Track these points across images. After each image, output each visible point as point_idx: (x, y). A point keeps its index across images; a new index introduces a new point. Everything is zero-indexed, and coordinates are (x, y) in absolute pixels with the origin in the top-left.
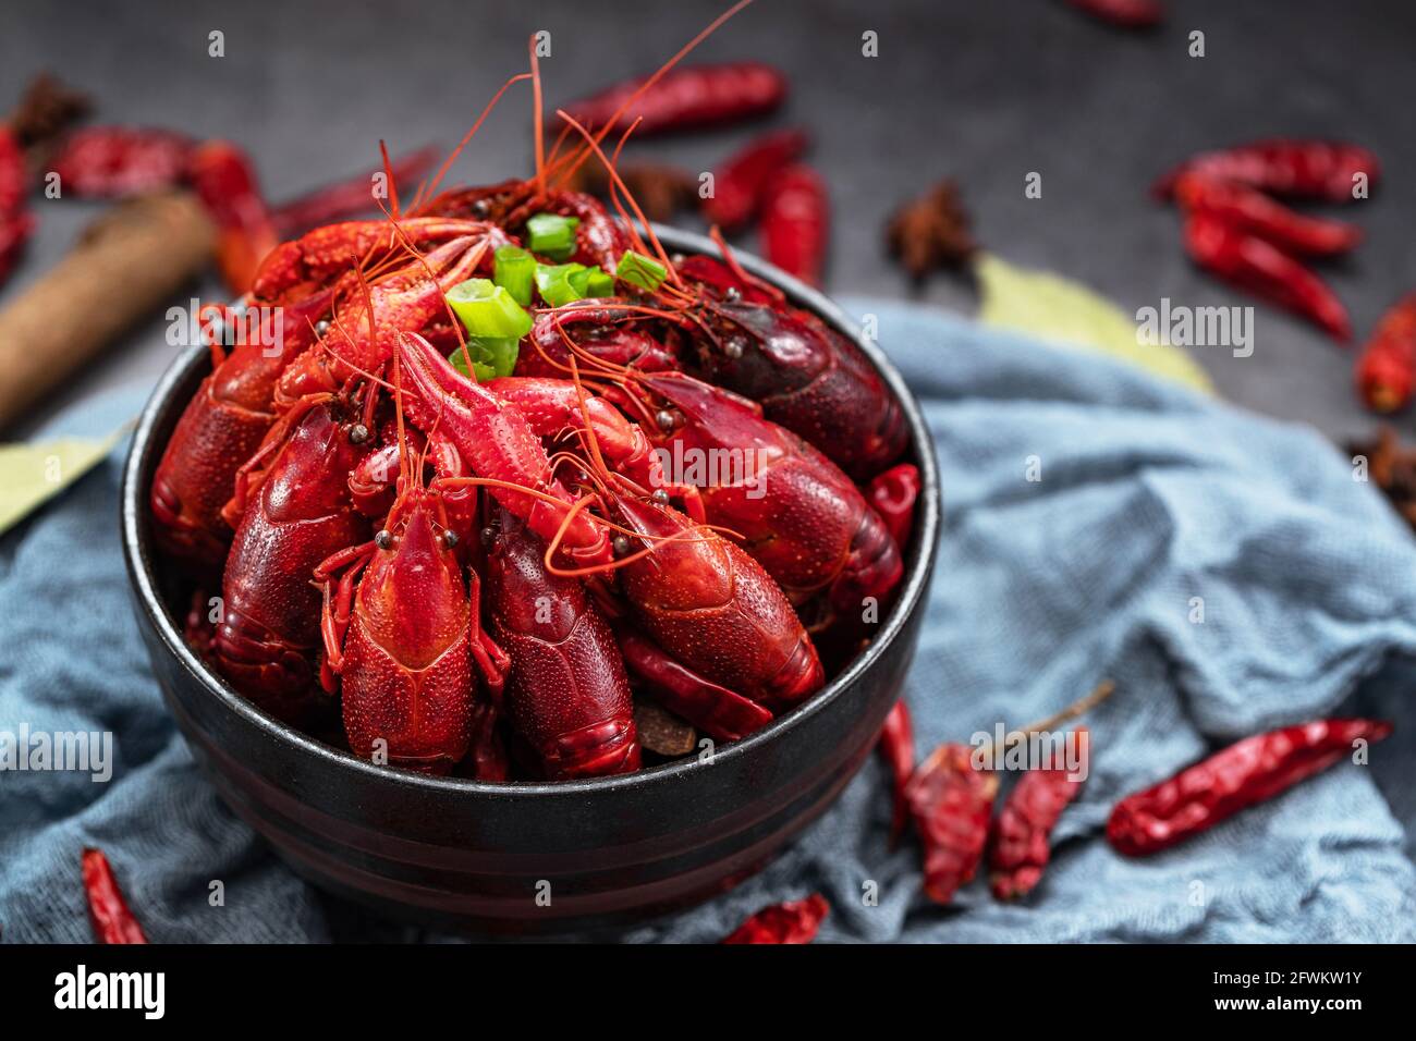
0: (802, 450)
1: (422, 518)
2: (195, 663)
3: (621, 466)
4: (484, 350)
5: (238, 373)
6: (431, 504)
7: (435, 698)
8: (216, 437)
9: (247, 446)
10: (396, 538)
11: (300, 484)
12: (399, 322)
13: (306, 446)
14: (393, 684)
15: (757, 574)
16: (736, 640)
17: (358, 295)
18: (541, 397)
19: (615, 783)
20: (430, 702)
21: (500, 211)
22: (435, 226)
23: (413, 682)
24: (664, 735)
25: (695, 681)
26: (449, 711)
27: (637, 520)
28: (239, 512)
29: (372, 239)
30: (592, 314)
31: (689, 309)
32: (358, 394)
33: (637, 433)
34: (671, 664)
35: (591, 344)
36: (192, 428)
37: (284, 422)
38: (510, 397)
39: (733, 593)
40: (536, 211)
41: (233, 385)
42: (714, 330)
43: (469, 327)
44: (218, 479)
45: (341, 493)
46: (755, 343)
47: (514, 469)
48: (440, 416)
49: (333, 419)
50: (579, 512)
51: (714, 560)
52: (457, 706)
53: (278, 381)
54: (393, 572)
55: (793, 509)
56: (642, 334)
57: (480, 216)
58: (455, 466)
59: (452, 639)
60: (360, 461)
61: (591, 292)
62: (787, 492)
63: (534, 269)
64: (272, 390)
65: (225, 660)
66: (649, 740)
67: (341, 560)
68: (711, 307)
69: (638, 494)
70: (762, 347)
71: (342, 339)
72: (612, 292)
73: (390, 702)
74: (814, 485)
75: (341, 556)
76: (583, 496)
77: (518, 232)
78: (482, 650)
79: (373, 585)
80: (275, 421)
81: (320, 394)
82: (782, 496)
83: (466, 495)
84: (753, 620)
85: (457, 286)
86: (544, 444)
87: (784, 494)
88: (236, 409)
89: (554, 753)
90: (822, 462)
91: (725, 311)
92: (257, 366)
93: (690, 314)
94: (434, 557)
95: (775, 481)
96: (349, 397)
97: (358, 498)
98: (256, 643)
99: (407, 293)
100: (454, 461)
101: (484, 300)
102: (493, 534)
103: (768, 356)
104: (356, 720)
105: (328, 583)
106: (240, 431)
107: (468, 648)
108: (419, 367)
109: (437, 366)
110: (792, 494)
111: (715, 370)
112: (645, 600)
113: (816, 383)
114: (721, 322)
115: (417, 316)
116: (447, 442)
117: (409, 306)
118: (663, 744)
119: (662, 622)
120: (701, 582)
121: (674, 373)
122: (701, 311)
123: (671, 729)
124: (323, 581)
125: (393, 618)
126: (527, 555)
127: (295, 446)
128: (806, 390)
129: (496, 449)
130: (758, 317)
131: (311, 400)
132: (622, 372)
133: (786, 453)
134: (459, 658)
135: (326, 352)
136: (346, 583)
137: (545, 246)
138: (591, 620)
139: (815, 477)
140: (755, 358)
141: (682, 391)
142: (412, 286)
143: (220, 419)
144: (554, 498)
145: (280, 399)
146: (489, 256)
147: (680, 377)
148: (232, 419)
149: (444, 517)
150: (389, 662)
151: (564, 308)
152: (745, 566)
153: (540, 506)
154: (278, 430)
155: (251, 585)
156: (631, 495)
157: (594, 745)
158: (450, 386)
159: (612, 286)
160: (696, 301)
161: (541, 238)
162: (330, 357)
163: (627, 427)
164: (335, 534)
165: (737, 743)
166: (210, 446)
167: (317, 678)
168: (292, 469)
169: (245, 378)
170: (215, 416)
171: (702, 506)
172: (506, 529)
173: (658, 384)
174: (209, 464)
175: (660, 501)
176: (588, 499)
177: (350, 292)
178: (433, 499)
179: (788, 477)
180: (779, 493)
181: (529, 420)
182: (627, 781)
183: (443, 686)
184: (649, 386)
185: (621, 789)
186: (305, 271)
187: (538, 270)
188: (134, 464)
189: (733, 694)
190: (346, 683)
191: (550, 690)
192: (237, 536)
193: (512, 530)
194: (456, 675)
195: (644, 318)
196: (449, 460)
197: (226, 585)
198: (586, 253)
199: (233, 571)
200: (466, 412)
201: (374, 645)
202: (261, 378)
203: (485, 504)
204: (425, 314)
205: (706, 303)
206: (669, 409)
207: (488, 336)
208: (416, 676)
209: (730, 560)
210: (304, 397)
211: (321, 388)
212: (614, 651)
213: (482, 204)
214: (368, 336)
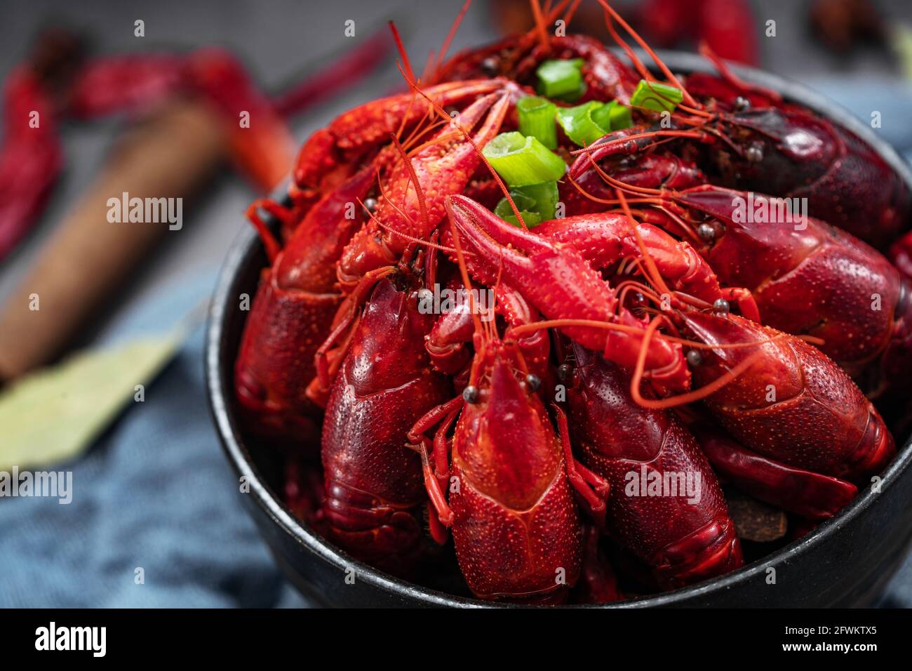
0: (835, 236)
1: (503, 369)
2: (310, 539)
3: (679, 284)
4: (527, 198)
5: (298, 261)
6: (510, 353)
7: (546, 533)
8: (289, 325)
9: (319, 326)
10: (483, 392)
11: (380, 356)
12: (443, 187)
13: (379, 318)
14: (504, 528)
15: (822, 360)
16: (815, 426)
17: (397, 169)
18: (590, 233)
19: (728, 581)
20: (542, 538)
21: (508, 66)
22: (455, 90)
23: (523, 523)
24: (757, 523)
25: (782, 470)
26: (560, 543)
27: (705, 332)
28: (324, 390)
29: (399, 115)
30: (621, 146)
31: (706, 124)
32: (418, 261)
33: (687, 250)
34: (755, 458)
35: (624, 174)
36: (263, 320)
37: (352, 300)
38: (561, 238)
39: (804, 383)
40: (542, 60)
41: (295, 273)
42: (734, 140)
43: (508, 179)
44: (297, 362)
45: (420, 357)
46: (773, 145)
47: (583, 306)
48: (501, 269)
49: (400, 289)
50: (653, 336)
51: (782, 356)
52: (567, 537)
53: (338, 262)
54: (486, 423)
55: (838, 292)
56: (667, 155)
57: (491, 74)
58: (524, 313)
59: (552, 475)
60: (433, 325)
61: (614, 125)
62: (830, 278)
63: (555, 115)
64: (334, 271)
65: (338, 531)
66: (744, 531)
67: (431, 419)
68: (727, 119)
69: (699, 307)
70: (780, 147)
71: (393, 214)
72: (631, 122)
73: (505, 545)
74: (853, 267)
75: (431, 416)
76: (651, 318)
77: (530, 82)
78: (580, 480)
79: (467, 439)
80: (342, 300)
81: (382, 269)
82: (826, 282)
83: (539, 339)
84: (827, 404)
85: (489, 143)
86: (604, 278)
87: (827, 280)
88: (303, 295)
89: (663, 562)
90: (854, 243)
91: (739, 119)
92: (315, 252)
93: (709, 129)
94: (522, 402)
95: (817, 269)
96: (409, 266)
97: (438, 361)
98: (364, 510)
99: (444, 159)
100: (522, 308)
101: (518, 152)
102: (570, 370)
103: (786, 154)
104: (474, 567)
105: (423, 444)
106: (310, 315)
107: (567, 481)
108: (471, 226)
109: (488, 222)
110: (835, 279)
111: (739, 175)
112: (722, 405)
113: (832, 170)
114: (738, 131)
115: (457, 178)
116: (511, 292)
117: (449, 170)
118: (758, 532)
119: (742, 422)
120: (774, 378)
121: (705, 187)
122: (719, 124)
123: (763, 517)
124: (418, 442)
125: (494, 467)
126: (606, 383)
127: (368, 321)
128: (824, 179)
129: (562, 290)
130: (771, 120)
131: (374, 276)
132: (658, 194)
133: (821, 242)
134: (561, 492)
135: (380, 228)
136: (439, 440)
137: (558, 90)
138: (676, 433)
139: (852, 259)
140: (774, 158)
141: (717, 202)
142: (447, 151)
143: (289, 307)
144: (626, 326)
145: (343, 279)
146: (512, 109)
147: (711, 189)
148: (300, 305)
149: (523, 363)
150: (498, 508)
151: (592, 146)
152: (809, 354)
153: (614, 337)
154: (348, 306)
155: (350, 458)
156: (695, 310)
157: (701, 549)
158: (503, 239)
159: (630, 116)
160: (712, 116)
161: (555, 84)
162: (384, 232)
163: (678, 247)
164: (420, 396)
165: (832, 522)
166: (284, 334)
167: (428, 532)
168: (368, 342)
169: (305, 265)
170: (284, 306)
171: (756, 306)
172: (582, 363)
173: (693, 199)
174: (286, 350)
175: (721, 310)
176: (656, 321)
177: (389, 167)
178: (510, 348)
179: (828, 264)
180: (823, 280)
181: (585, 257)
182: (740, 577)
183: (552, 521)
184: (686, 203)
185: (736, 586)
186: (339, 155)
187: (559, 115)
188: (213, 360)
189: (818, 475)
190: (456, 534)
191: (651, 505)
192: (327, 414)
193: (587, 362)
194: (560, 508)
195: (666, 141)
196: (517, 309)
197: (326, 461)
198: (596, 90)
199: (331, 447)
200: (525, 261)
201: (480, 495)
202: (321, 262)
203: (558, 343)
204: (465, 175)
205: (721, 115)
206: (708, 222)
207: (526, 184)
208: (525, 517)
209: (795, 352)
210: (368, 274)
211: (383, 263)
212: (701, 457)
213: (490, 63)
214: (418, 206)
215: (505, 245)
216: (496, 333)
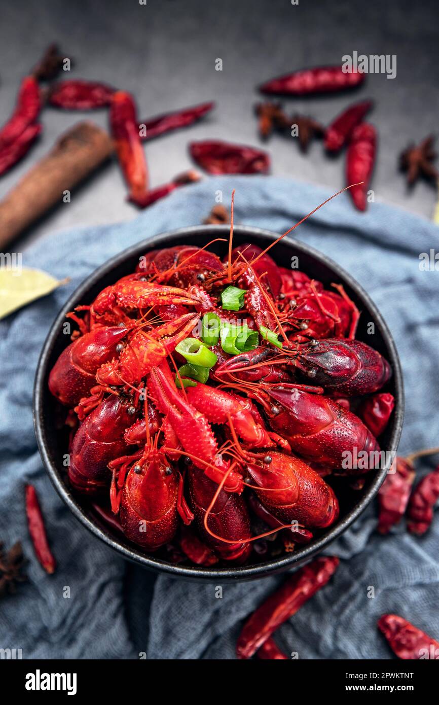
4: (194, 370)
7: (159, 531)
10: (144, 470)
27: (256, 475)
46: (322, 370)
54: (141, 486)
67: (120, 461)
68: (303, 356)
70: (326, 372)
78: (181, 510)
85: (182, 342)
99: (158, 343)
105: (115, 470)
107: (175, 509)
120: (284, 497)
124: (112, 469)
132: (258, 386)
134: (171, 515)
137: (229, 308)
142: (161, 339)
149: (166, 462)
150: (138, 518)
158: (173, 401)
160: (296, 352)
163: (255, 428)
173: (273, 393)
175: (268, 462)
176: (233, 466)
183: (163, 527)
184: (270, 394)
187: (223, 325)
198: (248, 311)
200: (180, 417)
205: (301, 353)
206: (277, 406)
207: (196, 364)
208: (150, 524)
215: (173, 404)
216: (156, 447)
